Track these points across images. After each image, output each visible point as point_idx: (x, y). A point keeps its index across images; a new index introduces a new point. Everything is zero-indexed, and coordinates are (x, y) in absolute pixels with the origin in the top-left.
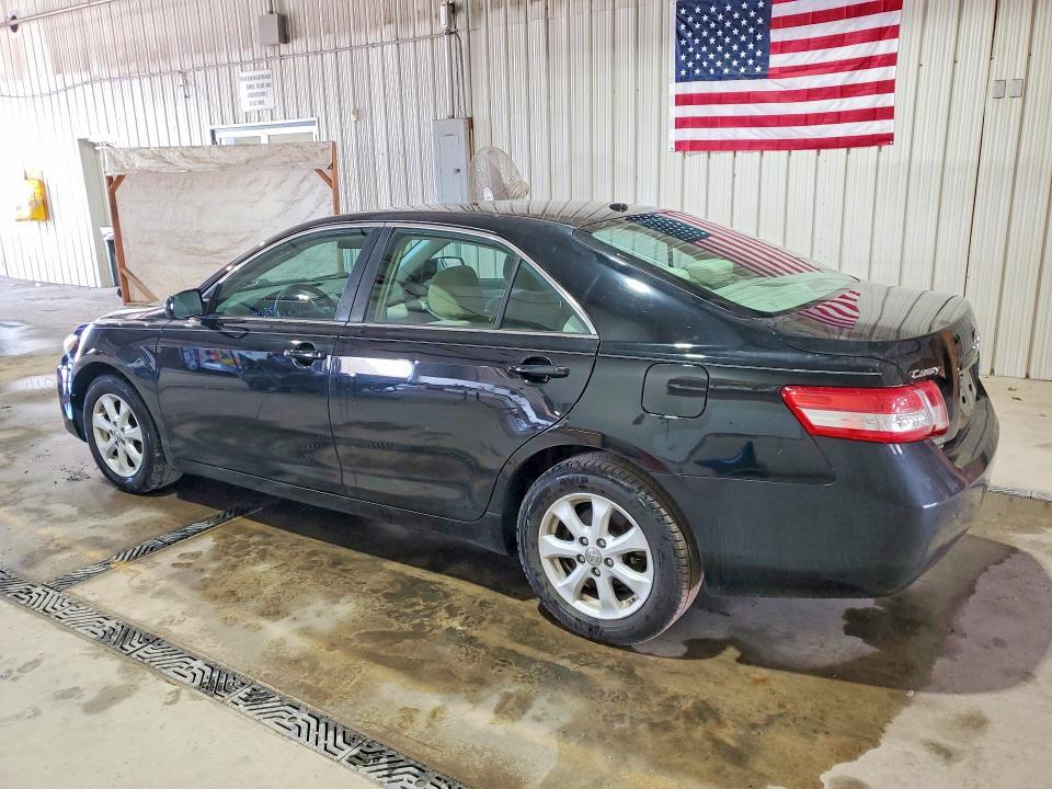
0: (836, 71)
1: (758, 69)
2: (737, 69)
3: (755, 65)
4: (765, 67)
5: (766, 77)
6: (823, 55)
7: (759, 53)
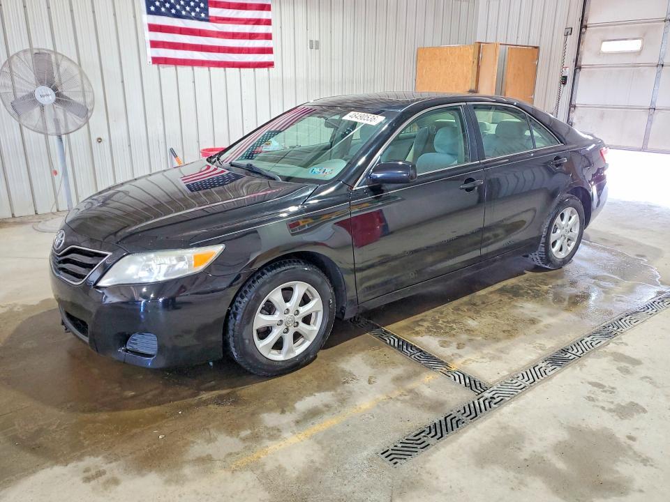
0: (245, 24)
1: (203, 15)
2: (190, 12)
3: (201, 12)
4: (207, 14)
5: (208, 21)
6: (238, 13)
7: (202, 5)
